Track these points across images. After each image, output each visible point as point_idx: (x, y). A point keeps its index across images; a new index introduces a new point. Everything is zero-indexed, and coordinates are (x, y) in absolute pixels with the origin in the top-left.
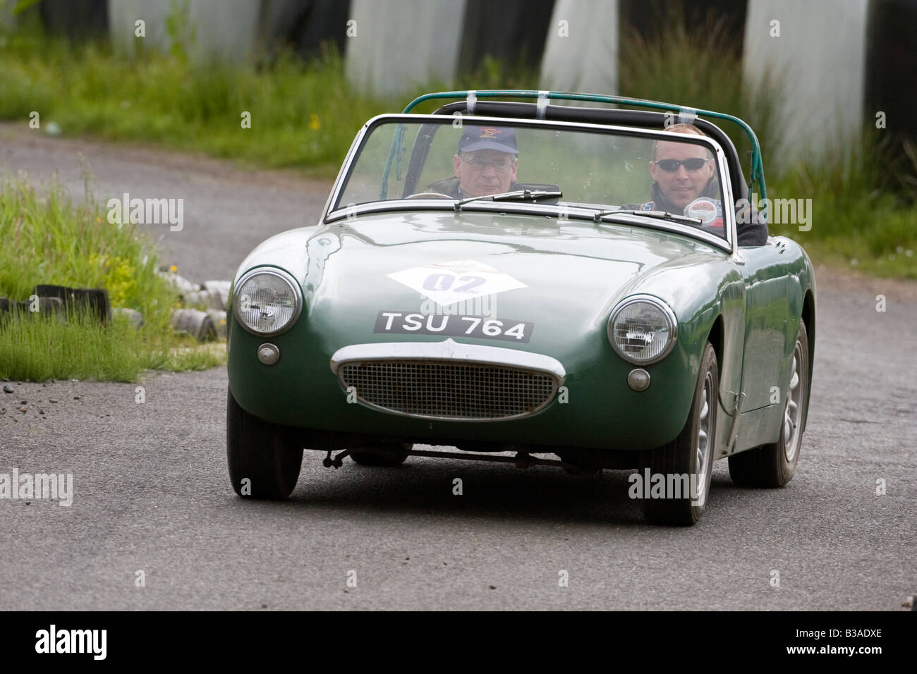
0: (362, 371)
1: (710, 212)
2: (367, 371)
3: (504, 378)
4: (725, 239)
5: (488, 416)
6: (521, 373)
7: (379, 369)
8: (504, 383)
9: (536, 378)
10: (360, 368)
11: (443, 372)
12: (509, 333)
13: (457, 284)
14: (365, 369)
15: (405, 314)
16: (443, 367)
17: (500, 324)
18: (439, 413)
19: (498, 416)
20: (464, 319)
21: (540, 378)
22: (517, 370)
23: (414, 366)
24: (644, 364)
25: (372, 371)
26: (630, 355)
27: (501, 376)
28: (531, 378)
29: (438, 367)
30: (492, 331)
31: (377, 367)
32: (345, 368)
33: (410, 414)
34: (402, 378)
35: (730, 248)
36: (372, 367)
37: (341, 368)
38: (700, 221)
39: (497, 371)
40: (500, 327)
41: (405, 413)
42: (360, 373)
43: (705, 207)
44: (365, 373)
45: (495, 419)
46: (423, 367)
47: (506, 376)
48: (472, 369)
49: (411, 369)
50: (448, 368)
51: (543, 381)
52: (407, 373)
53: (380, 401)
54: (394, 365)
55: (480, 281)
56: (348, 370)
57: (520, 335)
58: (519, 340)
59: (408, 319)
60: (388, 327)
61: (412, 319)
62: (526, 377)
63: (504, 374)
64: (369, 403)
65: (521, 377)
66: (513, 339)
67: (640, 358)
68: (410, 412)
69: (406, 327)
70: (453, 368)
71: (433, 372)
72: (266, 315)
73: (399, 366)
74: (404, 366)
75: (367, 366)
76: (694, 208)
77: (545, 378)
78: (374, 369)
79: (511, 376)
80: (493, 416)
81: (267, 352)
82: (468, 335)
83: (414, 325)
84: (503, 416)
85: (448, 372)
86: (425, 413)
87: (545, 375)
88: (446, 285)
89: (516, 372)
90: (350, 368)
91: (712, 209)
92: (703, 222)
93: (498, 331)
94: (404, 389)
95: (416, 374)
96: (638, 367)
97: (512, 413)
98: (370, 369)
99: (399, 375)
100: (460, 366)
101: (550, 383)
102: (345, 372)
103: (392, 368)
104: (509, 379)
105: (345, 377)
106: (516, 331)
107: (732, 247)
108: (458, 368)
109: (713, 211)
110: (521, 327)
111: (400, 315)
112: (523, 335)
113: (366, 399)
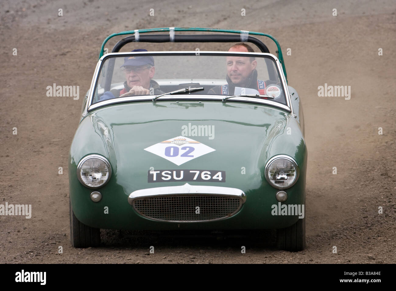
0: (144, 202)
1: (277, 92)
2: (147, 202)
3: (215, 201)
4: (286, 105)
5: (207, 219)
6: (224, 198)
7: (153, 201)
8: (215, 203)
9: (231, 200)
10: (143, 201)
11: (185, 200)
12: (215, 177)
13: (181, 152)
14: (146, 201)
15: (161, 171)
16: (185, 198)
17: (209, 173)
18: (183, 219)
19: (212, 219)
20: (191, 172)
21: (234, 200)
22: (222, 197)
23: (170, 198)
24: (284, 189)
25: (149, 202)
26: (277, 185)
27: (214, 200)
28: (229, 200)
29: (182, 198)
30: (206, 177)
31: (152, 200)
32: (136, 201)
33: (169, 221)
34: (164, 204)
35: (289, 110)
36: (149, 200)
37: (134, 201)
38: (273, 97)
39: (212, 198)
40: (209, 175)
41: (166, 221)
42: (143, 203)
43: (274, 89)
44: (146, 203)
45: (211, 220)
46: (175, 198)
47: (216, 200)
48: (199, 197)
49: (169, 199)
50: (187, 198)
51: (235, 201)
52: (167, 202)
53: (153, 215)
54: (160, 199)
55: (192, 149)
56: (137, 202)
57: (220, 178)
58: (220, 181)
59: (163, 174)
60: (155, 179)
61: (166, 174)
62: (226, 200)
63: (215, 199)
64: (148, 217)
65: (224, 200)
66: (217, 180)
67: (282, 186)
68: (168, 220)
69: (163, 178)
70: (190, 198)
71: (180, 200)
72: (95, 178)
73: (163, 198)
74: (165, 198)
75: (147, 200)
76: (269, 91)
77: (236, 200)
78: (150, 201)
79: (219, 200)
80: (210, 219)
81: (95, 196)
82: (195, 181)
83: (167, 177)
84: (215, 219)
85: (187, 200)
86: (176, 220)
87: (236, 198)
88: (176, 153)
89: (221, 198)
90: (138, 201)
91: (278, 90)
92: (275, 97)
93: (209, 177)
94: (165, 209)
95: (171, 202)
96: (281, 190)
97: (220, 217)
98: (148, 201)
99: (163, 203)
100: (193, 197)
101: (239, 202)
102: (136, 203)
103: (159, 200)
104: (218, 201)
105: (136, 205)
106: (218, 176)
107: (291, 109)
108: (192, 198)
109: (279, 91)
110: (220, 174)
111: (159, 172)
112: (222, 178)
113: (146, 215)
